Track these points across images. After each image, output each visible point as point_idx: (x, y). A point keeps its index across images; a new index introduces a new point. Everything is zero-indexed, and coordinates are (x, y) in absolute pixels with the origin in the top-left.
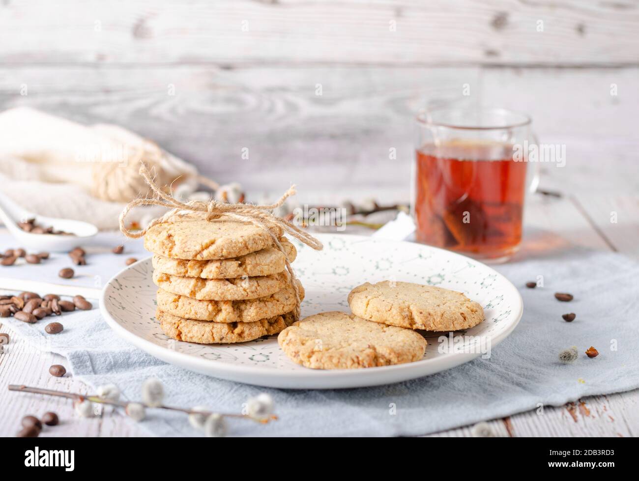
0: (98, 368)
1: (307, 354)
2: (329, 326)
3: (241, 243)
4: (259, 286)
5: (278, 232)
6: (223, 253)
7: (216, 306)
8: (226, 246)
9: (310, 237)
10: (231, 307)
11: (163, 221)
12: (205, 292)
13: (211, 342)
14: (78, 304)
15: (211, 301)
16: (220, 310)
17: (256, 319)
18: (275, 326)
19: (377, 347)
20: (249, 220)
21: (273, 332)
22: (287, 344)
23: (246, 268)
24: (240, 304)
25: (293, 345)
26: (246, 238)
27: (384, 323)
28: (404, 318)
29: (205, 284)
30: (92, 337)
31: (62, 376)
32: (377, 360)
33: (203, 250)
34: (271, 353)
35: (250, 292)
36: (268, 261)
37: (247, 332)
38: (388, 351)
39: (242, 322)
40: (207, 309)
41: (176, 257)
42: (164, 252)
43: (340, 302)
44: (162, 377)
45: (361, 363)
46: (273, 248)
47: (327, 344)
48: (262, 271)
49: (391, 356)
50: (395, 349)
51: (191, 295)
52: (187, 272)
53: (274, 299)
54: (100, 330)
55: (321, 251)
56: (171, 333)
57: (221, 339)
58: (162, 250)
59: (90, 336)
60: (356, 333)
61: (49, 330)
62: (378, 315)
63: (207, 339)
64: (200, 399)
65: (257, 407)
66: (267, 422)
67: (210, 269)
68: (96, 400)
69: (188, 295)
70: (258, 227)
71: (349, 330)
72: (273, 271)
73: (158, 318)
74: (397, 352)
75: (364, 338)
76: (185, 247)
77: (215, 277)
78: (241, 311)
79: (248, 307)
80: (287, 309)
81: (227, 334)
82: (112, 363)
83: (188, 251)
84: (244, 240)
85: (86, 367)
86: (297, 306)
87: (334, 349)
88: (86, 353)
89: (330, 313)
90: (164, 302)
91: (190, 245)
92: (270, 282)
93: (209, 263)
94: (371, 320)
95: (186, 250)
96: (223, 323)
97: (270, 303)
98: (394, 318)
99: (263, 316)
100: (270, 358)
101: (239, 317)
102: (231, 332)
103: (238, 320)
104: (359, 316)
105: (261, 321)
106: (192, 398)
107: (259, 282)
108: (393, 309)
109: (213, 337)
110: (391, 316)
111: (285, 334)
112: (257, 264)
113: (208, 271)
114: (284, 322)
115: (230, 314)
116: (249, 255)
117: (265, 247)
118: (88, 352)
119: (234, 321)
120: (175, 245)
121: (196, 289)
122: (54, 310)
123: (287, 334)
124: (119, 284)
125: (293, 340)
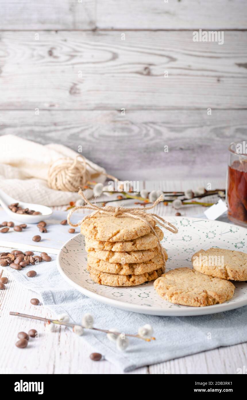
0: (57, 301)
1: (170, 295)
2: (181, 277)
3: (134, 232)
4: (143, 255)
5: (154, 224)
6: (124, 238)
7: (120, 266)
8: (126, 234)
9: (171, 225)
10: (128, 267)
11: (91, 217)
12: (114, 259)
13: (118, 285)
14: (44, 258)
15: (117, 263)
16: (122, 268)
17: (142, 273)
18: (152, 276)
19: (208, 291)
20: (138, 217)
21: (151, 279)
22: (159, 288)
23: (136, 246)
24: (133, 265)
25: (162, 289)
26: (136, 229)
27: (211, 276)
28: (222, 274)
29: (114, 254)
30: (52, 279)
31: (37, 305)
32: (208, 299)
33: (113, 236)
34: (150, 292)
35: (138, 259)
36: (148, 242)
37: (137, 280)
38: (214, 294)
39: (134, 275)
40: (115, 268)
41: (98, 240)
42: (92, 237)
43: (187, 259)
44: (91, 306)
45: (199, 301)
46: (151, 234)
47: (180, 290)
48: (145, 248)
49: (216, 297)
50: (218, 293)
51: (106, 260)
52: (104, 247)
53: (152, 262)
54: (56, 275)
55: (177, 234)
56: (95, 280)
57: (123, 284)
58: (91, 236)
59: (51, 278)
60: (197, 282)
61: (29, 275)
62: (208, 271)
63: (115, 284)
64: (112, 320)
65: (144, 332)
66: (150, 341)
67: (117, 247)
68: (57, 322)
69: (105, 260)
70: (143, 221)
71: (193, 280)
72: (152, 247)
73: (88, 270)
74: (219, 294)
75: (201, 285)
76: (103, 235)
77: (120, 251)
78: (134, 269)
79: (137, 267)
80: (158, 267)
81: (126, 281)
82: (64, 297)
83: (105, 237)
84: (135, 231)
85: (50, 300)
86: (164, 265)
87: (184, 292)
88: (50, 292)
89: (182, 268)
90: (91, 263)
91: (106, 233)
92: (149, 253)
93: (116, 243)
94: (204, 273)
95: (104, 236)
96: (124, 275)
97: (149, 264)
98: (217, 273)
99: (146, 271)
100: (149, 295)
101: (132, 272)
102: (128, 280)
103: (132, 274)
104: (198, 271)
105: (145, 274)
106: (108, 320)
107: (143, 253)
108: (216, 268)
109: (118, 283)
110: (215, 272)
111: (158, 282)
112: (142, 243)
113: (116, 247)
114: (157, 274)
115: (128, 271)
116: (138, 238)
117: (146, 234)
118: (51, 291)
119: (130, 274)
120: (98, 232)
121: (109, 257)
122: (31, 262)
123: (159, 282)
124: (66, 249)
125: (162, 286)
